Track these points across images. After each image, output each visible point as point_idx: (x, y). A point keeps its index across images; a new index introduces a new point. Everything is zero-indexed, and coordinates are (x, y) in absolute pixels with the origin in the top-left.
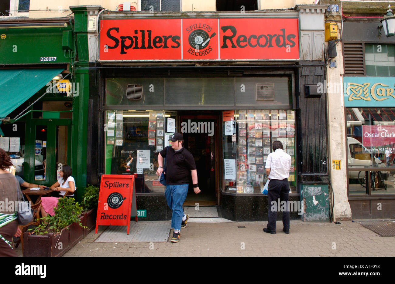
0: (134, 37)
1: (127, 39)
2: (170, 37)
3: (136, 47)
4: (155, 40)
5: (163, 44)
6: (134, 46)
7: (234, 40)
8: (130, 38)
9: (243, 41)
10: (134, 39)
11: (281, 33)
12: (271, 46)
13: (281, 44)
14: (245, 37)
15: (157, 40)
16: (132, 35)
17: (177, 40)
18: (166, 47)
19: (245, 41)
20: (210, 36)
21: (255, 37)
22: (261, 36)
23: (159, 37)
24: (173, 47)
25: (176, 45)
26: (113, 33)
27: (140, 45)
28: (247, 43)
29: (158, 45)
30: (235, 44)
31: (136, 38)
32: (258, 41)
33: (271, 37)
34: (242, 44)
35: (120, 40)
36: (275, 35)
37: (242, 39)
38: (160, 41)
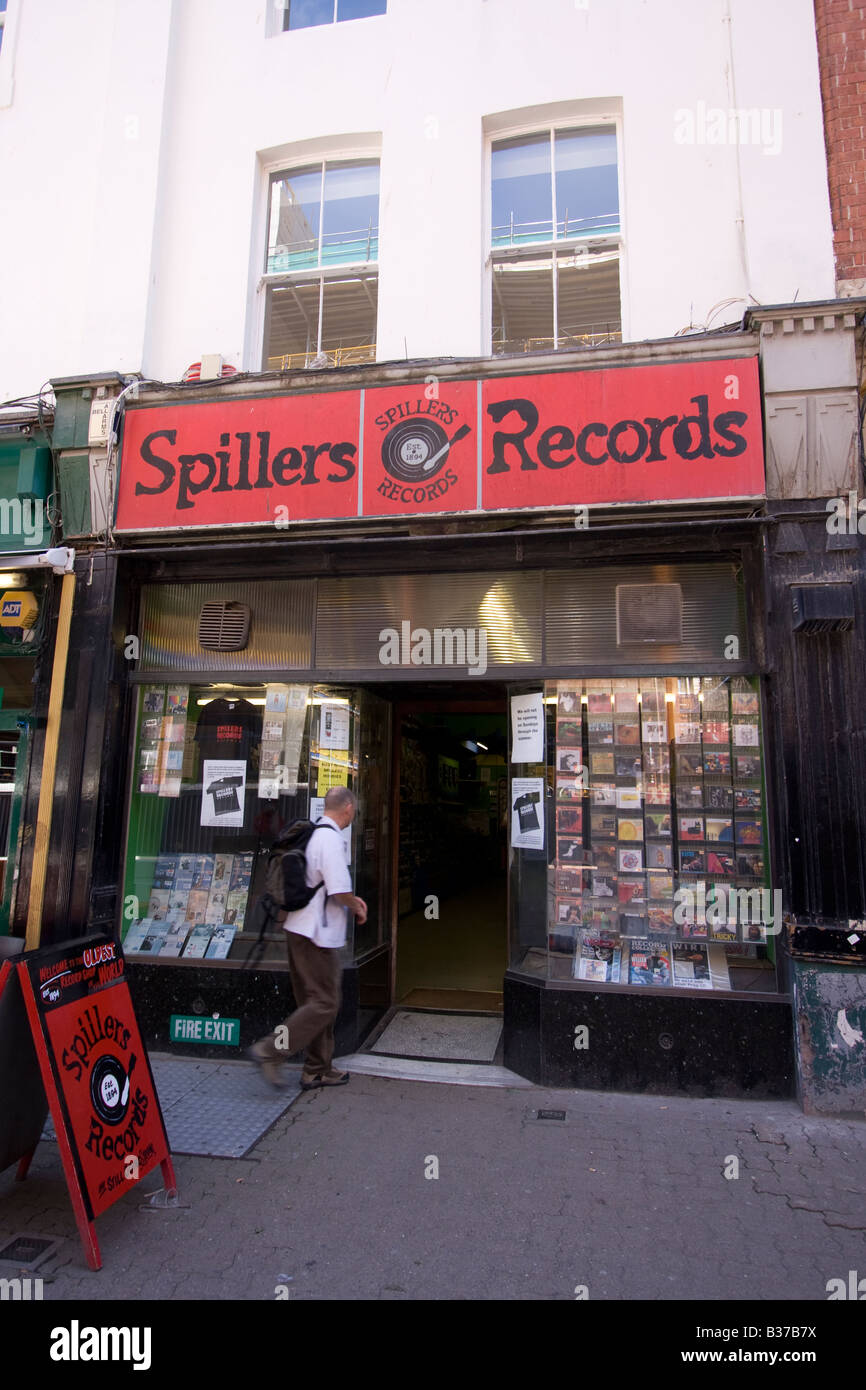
0: (219, 454)
1: (198, 463)
2: (325, 447)
3: (224, 486)
4: (278, 460)
5: (302, 471)
6: (216, 482)
7: (531, 444)
8: (206, 459)
9: (562, 446)
10: (218, 462)
11: (694, 410)
12: (656, 456)
13: (694, 447)
14: (566, 432)
15: (287, 459)
16: (212, 448)
17: (346, 457)
18: (311, 479)
19: (565, 444)
20: (450, 435)
21: (600, 429)
22: (621, 427)
23: (294, 452)
24: (333, 478)
25: (342, 471)
26: (160, 447)
27: (233, 478)
28: (573, 451)
29: (288, 474)
30: (535, 458)
31: (224, 457)
32: (611, 445)
33: (658, 426)
34: (557, 456)
35: (178, 466)
36: (672, 420)
37: (556, 439)
38: (296, 462)
